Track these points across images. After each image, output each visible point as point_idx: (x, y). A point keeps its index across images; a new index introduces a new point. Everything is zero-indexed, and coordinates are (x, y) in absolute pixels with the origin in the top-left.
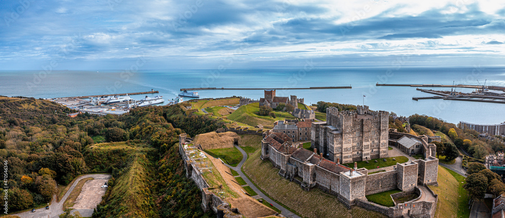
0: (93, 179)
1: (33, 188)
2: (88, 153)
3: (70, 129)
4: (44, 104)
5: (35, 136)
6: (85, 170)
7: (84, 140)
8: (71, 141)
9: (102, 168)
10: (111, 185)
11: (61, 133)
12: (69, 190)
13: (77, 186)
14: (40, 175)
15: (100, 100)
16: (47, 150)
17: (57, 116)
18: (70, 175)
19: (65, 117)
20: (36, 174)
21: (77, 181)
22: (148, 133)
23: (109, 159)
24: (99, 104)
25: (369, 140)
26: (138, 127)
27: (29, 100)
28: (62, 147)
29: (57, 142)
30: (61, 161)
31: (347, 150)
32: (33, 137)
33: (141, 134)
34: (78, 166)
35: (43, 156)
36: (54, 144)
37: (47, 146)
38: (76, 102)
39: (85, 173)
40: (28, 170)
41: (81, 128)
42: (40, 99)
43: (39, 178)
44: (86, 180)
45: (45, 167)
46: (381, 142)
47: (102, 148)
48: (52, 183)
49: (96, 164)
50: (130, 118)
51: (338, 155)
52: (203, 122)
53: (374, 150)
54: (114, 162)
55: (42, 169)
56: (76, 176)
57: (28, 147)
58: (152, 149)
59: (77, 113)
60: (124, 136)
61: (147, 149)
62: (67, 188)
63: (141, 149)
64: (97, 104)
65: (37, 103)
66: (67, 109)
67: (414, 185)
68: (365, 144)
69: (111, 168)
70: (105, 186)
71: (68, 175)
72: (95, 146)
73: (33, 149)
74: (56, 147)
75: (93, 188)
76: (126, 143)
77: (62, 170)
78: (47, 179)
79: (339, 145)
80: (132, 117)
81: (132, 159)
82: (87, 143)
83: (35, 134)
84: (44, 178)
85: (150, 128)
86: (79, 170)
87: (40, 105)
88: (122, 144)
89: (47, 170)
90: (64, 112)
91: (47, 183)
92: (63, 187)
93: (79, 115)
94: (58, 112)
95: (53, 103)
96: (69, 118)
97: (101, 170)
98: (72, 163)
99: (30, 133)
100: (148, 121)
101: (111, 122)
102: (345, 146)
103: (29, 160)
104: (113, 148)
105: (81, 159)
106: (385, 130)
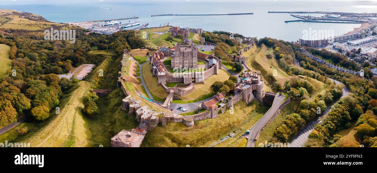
0: (88, 66)
1: (63, 67)
2: (87, 55)
3: (84, 42)
4: (73, 27)
5: (67, 45)
6: (85, 62)
7: (88, 49)
8: (81, 49)
9: (92, 62)
10: (94, 69)
11: (78, 44)
12: (77, 69)
13: (81, 68)
14: (67, 62)
15: (104, 23)
16: (71, 53)
17: (79, 34)
18: (78, 63)
19: (83, 35)
20: (65, 62)
21: (81, 67)
22: (116, 47)
23: (96, 58)
24: (103, 26)
25: (187, 60)
26: (113, 43)
27: (66, 25)
28: (77, 51)
29: (76, 49)
30: (75, 58)
31: (176, 63)
32: (66, 46)
33: (113, 47)
34: (82, 60)
35: (68, 55)
36: (74, 50)
37: (71, 51)
38: (91, 24)
39: (85, 63)
40: (62, 60)
41: (88, 42)
42: (71, 24)
43: (66, 63)
44: (85, 66)
45: (69, 59)
46: (194, 61)
47: (94, 53)
48: (70, 65)
49: (90, 60)
50: (111, 38)
51: (173, 65)
52: (140, 43)
53: (191, 65)
54: (97, 59)
55: (68, 60)
56: (81, 64)
57: (63, 51)
58: (115, 54)
59: (89, 32)
60: (106, 48)
61: (113, 54)
62: (76, 69)
63: (111, 54)
64: (102, 26)
65: (70, 27)
66: (85, 30)
67: (190, 82)
68: (185, 61)
69: (96, 62)
70: (92, 69)
71: (78, 64)
72: (91, 52)
73: (65, 52)
74: (75, 51)
75: (87, 70)
76: (105, 51)
77: (75, 61)
78: (69, 64)
79: (173, 61)
80: (113, 37)
81: (104, 59)
82: (89, 50)
83: (67, 44)
84: (68, 64)
85: (117, 44)
86: (83, 62)
87: (71, 28)
88: (103, 52)
89: (69, 61)
90: (83, 31)
91: (68, 65)
92: (75, 68)
93: (90, 34)
94: (80, 32)
95: (78, 27)
96: (85, 35)
97: (92, 63)
98: (80, 59)
99: (65, 43)
100: (118, 40)
101: (102, 40)
102: (175, 62)
103: (63, 56)
104: (99, 53)
105: (84, 57)
106: (195, 56)
